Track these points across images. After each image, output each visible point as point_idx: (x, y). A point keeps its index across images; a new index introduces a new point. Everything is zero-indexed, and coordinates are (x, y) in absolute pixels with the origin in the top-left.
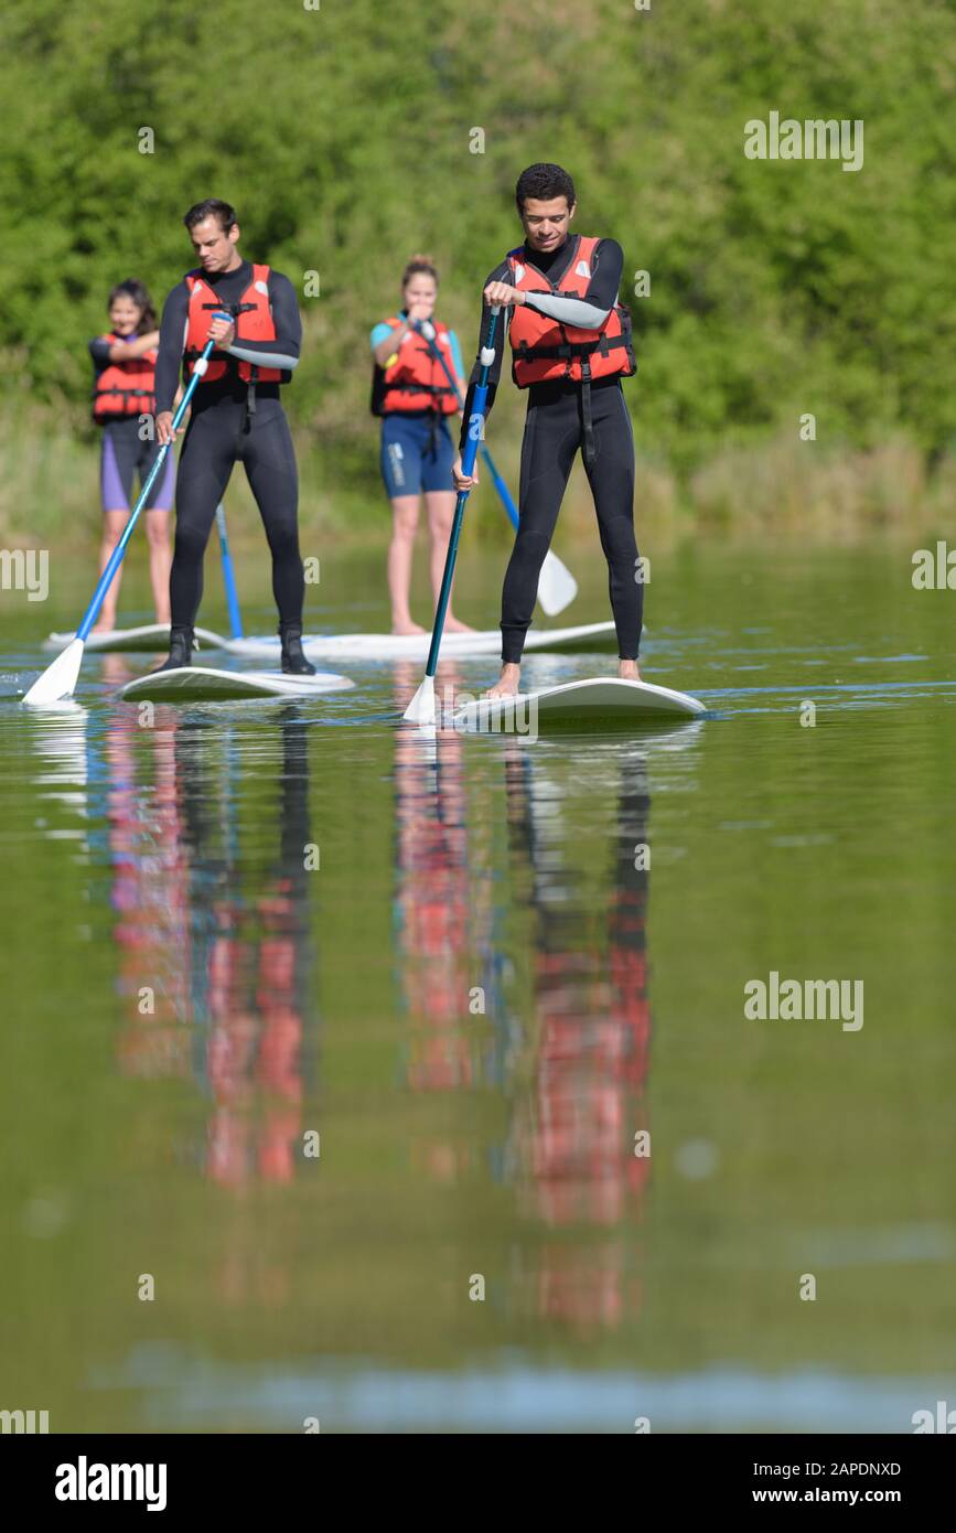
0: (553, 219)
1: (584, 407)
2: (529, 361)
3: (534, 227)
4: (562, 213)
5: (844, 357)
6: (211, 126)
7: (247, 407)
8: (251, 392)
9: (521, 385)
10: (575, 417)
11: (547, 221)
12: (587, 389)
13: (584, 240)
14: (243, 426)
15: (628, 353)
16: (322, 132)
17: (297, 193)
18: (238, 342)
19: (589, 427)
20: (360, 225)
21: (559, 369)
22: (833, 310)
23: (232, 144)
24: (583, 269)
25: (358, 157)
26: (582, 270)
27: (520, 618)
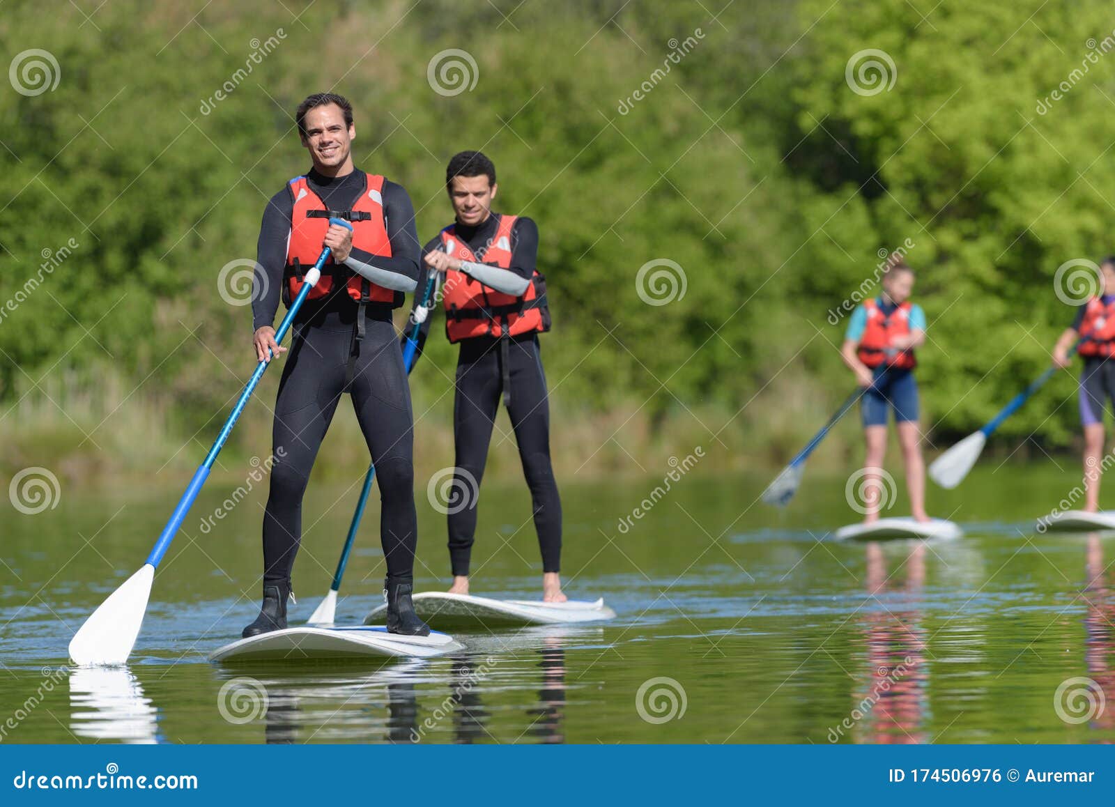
0: (476, 194)
1: (503, 358)
2: (458, 321)
3: (460, 201)
4: (483, 189)
5: (588, 340)
6: (97, 155)
7: (356, 330)
8: (362, 312)
9: (453, 339)
10: (495, 369)
11: (471, 196)
12: (505, 344)
13: (504, 218)
14: (353, 349)
15: (542, 314)
16: (183, 161)
17: (164, 208)
18: (356, 253)
19: (506, 377)
20: (211, 233)
21: (483, 328)
22: (581, 303)
23: (114, 169)
24: (503, 242)
25: (211, 180)
26: (502, 244)
27: (461, 538)
